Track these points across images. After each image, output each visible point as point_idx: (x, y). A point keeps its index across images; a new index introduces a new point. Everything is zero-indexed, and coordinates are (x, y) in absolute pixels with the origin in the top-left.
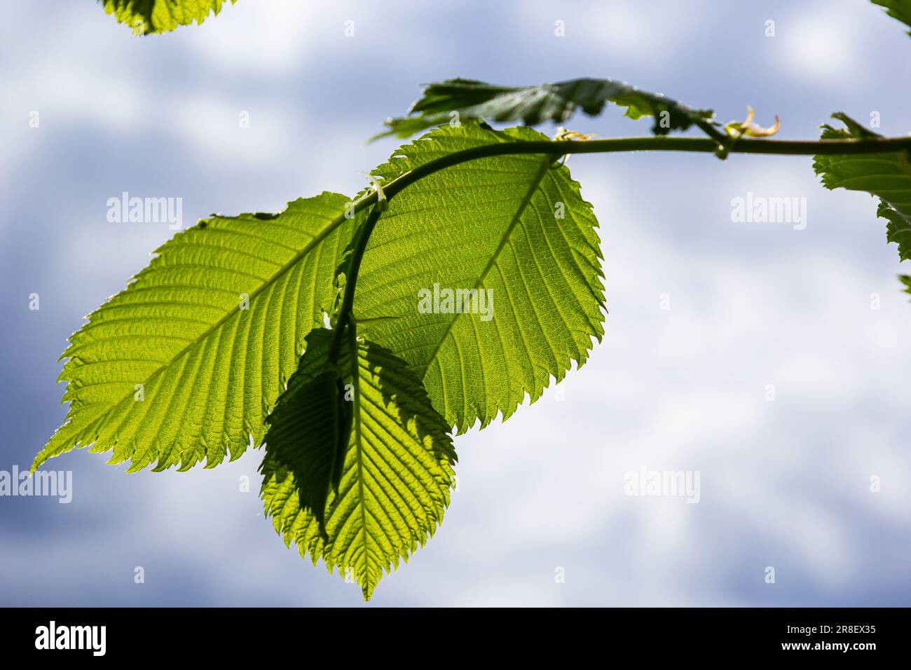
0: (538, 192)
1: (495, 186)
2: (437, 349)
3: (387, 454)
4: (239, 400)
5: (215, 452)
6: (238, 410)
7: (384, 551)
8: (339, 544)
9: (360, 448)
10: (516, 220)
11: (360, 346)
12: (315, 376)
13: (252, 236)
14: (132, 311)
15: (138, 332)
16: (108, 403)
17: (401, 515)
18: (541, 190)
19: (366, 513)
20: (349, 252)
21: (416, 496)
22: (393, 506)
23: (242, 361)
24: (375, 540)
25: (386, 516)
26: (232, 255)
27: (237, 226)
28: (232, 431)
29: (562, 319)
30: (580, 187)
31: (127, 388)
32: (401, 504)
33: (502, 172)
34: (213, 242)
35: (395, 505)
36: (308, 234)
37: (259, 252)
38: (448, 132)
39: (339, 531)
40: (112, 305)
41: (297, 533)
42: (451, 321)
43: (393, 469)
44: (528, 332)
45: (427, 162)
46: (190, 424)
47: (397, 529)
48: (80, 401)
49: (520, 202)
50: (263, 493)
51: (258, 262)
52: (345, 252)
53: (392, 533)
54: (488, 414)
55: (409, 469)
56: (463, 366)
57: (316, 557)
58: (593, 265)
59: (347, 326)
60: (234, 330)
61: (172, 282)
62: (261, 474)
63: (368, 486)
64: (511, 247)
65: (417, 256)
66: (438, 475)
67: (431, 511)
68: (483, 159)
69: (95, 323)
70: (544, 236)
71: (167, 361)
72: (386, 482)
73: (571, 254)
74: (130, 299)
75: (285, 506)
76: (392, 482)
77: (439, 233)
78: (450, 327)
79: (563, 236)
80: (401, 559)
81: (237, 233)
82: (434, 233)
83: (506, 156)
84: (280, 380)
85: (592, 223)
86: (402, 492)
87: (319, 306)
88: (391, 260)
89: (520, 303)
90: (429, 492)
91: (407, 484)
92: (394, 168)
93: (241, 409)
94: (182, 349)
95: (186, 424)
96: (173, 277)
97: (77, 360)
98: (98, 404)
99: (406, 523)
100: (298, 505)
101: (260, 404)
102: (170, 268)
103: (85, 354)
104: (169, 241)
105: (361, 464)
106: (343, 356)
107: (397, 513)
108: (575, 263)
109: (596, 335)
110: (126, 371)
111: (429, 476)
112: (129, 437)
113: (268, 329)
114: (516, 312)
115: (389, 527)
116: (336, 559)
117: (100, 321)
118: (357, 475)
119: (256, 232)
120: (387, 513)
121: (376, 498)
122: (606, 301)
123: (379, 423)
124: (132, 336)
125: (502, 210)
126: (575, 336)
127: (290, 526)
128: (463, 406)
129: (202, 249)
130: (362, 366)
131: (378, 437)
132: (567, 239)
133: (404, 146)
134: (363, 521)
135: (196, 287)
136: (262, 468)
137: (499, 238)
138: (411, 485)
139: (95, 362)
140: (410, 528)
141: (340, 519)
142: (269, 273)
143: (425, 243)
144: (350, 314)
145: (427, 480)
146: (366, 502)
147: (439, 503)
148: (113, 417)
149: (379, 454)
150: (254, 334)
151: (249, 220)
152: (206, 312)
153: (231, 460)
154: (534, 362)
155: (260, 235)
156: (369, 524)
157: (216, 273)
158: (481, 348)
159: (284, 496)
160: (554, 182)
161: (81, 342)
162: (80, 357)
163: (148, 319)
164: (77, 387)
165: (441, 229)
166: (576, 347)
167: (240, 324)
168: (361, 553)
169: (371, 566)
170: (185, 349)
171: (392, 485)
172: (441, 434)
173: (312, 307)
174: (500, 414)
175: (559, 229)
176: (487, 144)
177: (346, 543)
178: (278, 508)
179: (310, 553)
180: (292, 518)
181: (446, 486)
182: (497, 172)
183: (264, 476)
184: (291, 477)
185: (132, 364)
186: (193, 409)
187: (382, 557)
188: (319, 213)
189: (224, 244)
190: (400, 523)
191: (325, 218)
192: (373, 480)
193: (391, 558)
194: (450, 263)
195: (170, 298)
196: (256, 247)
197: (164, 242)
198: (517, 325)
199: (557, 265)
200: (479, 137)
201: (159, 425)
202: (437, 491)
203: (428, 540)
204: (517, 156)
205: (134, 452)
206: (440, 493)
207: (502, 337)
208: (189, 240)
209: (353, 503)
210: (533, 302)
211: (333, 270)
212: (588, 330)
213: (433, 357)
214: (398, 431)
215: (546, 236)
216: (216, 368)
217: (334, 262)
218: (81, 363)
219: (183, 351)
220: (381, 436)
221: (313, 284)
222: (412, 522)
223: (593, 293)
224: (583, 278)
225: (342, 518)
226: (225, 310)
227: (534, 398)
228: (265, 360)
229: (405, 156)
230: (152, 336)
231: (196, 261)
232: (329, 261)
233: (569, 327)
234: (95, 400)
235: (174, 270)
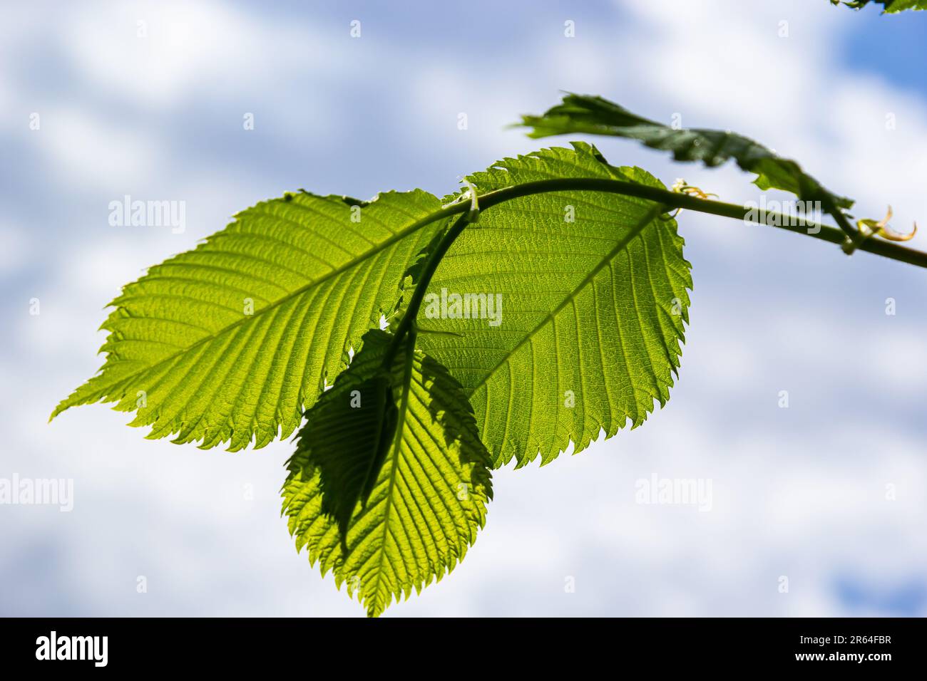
0: (638, 238)
1: (593, 221)
2: (488, 376)
3: (422, 477)
4: (276, 387)
5: (241, 436)
6: (273, 396)
7: (398, 578)
8: (353, 560)
9: (396, 465)
10: (605, 262)
11: (417, 357)
12: (364, 379)
13: (333, 220)
14: (192, 272)
15: (192, 295)
16: (144, 363)
17: (423, 543)
18: (641, 237)
19: (388, 533)
20: (423, 255)
21: (442, 527)
22: (416, 532)
23: (289, 348)
24: (391, 564)
25: (407, 541)
26: (307, 234)
27: (321, 206)
28: (262, 418)
29: (628, 375)
30: (684, 244)
31: (168, 351)
32: (425, 532)
33: (605, 210)
34: (293, 218)
35: (419, 532)
36: (389, 230)
37: (336, 237)
38: (559, 155)
39: (356, 546)
40: (175, 262)
41: (310, 540)
42: (511, 349)
43: (424, 494)
44: (589, 379)
45: (528, 181)
46: (221, 402)
47: (416, 557)
48: (117, 355)
49: (615, 244)
50: (284, 490)
51: (332, 247)
52: (419, 254)
53: (410, 560)
54: (527, 455)
55: (441, 497)
56: (512, 398)
57: (325, 569)
58: (676, 326)
59: (407, 333)
60: (290, 313)
61: (240, 250)
62: (287, 469)
63: (395, 506)
64: (593, 287)
65: (491, 275)
66: (469, 510)
67: (454, 546)
68: (589, 192)
69: (152, 277)
70: (631, 285)
71: (215, 332)
72: (415, 505)
73: (655, 310)
74: (195, 259)
75: (304, 508)
76: (422, 507)
77: (521, 256)
78: (508, 355)
79: (651, 290)
80: (414, 589)
81: (319, 213)
82: (516, 256)
83: (614, 194)
84: (322, 374)
85: (686, 284)
86: (429, 519)
87: (379, 305)
88: (463, 274)
89: (589, 348)
90: (456, 525)
91: (435, 513)
92: (490, 179)
93: (277, 397)
94: (233, 322)
95: (218, 400)
96: (243, 246)
97: (124, 312)
98: (134, 361)
99: (426, 552)
100: (318, 510)
101: (297, 395)
102: (242, 236)
103: (134, 307)
104: (250, 208)
105: (393, 482)
106: (396, 364)
107: (420, 540)
108: (657, 320)
109: (660, 399)
110: (170, 333)
111: (460, 507)
112: (157, 402)
113: (323, 319)
114: (581, 356)
115: (408, 553)
116: (346, 575)
117: (157, 276)
118: (386, 492)
119: (338, 216)
120: (409, 538)
121: (402, 520)
122: (679, 367)
123: (420, 442)
124: (185, 297)
125: (594, 248)
126: (637, 395)
127: (304, 530)
128: (502, 440)
129: (279, 222)
130: (414, 379)
131: (416, 457)
132: (655, 294)
133: (508, 159)
134: (383, 542)
135: (263, 260)
136: (289, 463)
137: (584, 276)
138: (440, 514)
139: (141, 317)
140: (429, 559)
141: (359, 534)
142: (340, 261)
143: (503, 264)
144: (413, 321)
145: (457, 512)
146: (390, 522)
147: (464, 539)
148: (145, 378)
149: (413, 474)
150: (308, 321)
151: (336, 203)
152: (266, 288)
153: (255, 448)
154: (588, 411)
155: (341, 220)
156: (388, 546)
157: (287, 249)
158: (535, 384)
159: (305, 497)
160: (657, 233)
161: (132, 293)
162: (127, 308)
163: (206, 283)
164: (117, 339)
165: (523, 253)
166: (636, 407)
167: (297, 308)
168: (374, 575)
169: (381, 590)
170: (236, 323)
171: (420, 510)
172: (481, 468)
173: (371, 305)
174: (539, 458)
175: (649, 282)
176: (596, 178)
177: (360, 561)
178: (296, 509)
179: (320, 563)
180: (308, 522)
181: (475, 523)
182: (599, 208)
183: (289, 472)
184: (317, 479)
185: (179, 326)
186: (228, 387)
187: (394, 584)
188: (406, 210)
189: (303, 222)
190: (420, 552)
191: (409, 215)
192: (402, 500)
193: (403, 586)
194: (524, 289)
195: (234, 266)
196: (333, 232)
197: (245, 208)
198: (579, 369)
199: (637, 318)
200: (590, 168)
201: (190, 396)
202: (465, 526)
203: (445, 575)
204: (626, 197)
205: (157, 419)
206: (467, 529)
207: (561, 379)
208: (270, 210)
209: (376, 520)
210: (602, 350)
211: (403, 271)
212: (653, 392)
213: (483, 382)
214: (437, 455)
215: (633, 286)
216: (262, 348)
217: (405, 262)
218: (127, 315)
219: (233, 324)
220: (419, 456)
221: (379, 281)
222: (433, 554)
223: (668, 355)
224: (662, 339)
225: (361, 533)
226: (286, 290)
227: (578, 449)
228: (312, 350)
229: (506, 169)
230: (205, 302)
231: (271, 234)
232: (401, 261)
233: (635, 385)
234: (132, 357)
235: (247, 239)
